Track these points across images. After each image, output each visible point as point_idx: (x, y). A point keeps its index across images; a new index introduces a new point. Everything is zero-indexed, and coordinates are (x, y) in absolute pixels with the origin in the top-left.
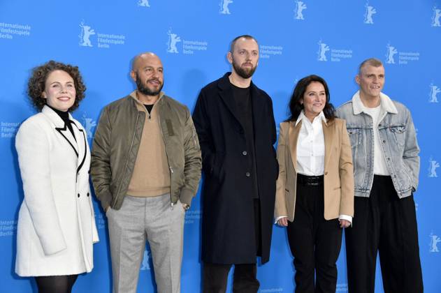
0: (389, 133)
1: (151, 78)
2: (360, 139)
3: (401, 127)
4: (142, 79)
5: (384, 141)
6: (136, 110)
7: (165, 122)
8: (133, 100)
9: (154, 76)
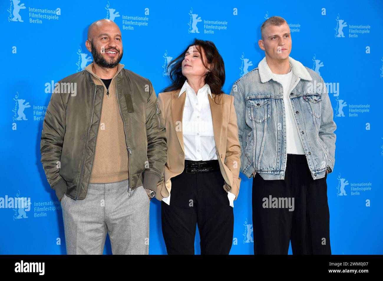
0: (303, 102)
1: (107, 47)
2: (270, 111)
3: (317, 96)
4: (97, 48)
5: (297, 112)
6: (93, 84)
7: (123, 97)
8: (89, 74)
9: (110, 45)
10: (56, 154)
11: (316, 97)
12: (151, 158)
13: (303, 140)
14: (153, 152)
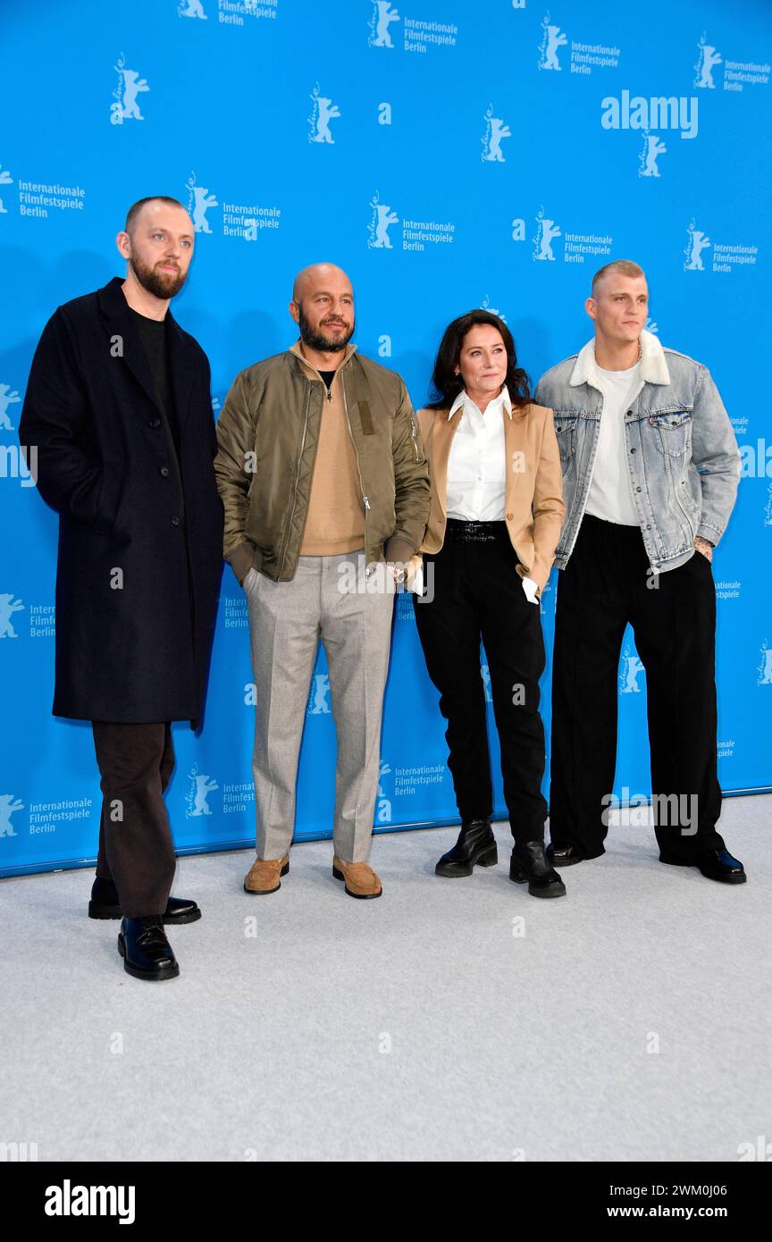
0: (647, 429)
1: (328, 317)
2: (574, 442)
3: (679, 413)
4: (310, 317)
5: (632, 451)
6: (305, 378)
7: (355, 406)
8: (296, 358)
9: (332, 313)
10: (233, 499)
11: (676, 416)
12: (400, 514)
13: (637, 503)
14: (404, 502)
